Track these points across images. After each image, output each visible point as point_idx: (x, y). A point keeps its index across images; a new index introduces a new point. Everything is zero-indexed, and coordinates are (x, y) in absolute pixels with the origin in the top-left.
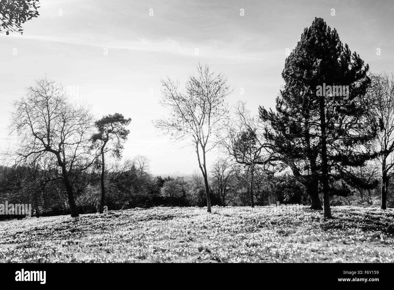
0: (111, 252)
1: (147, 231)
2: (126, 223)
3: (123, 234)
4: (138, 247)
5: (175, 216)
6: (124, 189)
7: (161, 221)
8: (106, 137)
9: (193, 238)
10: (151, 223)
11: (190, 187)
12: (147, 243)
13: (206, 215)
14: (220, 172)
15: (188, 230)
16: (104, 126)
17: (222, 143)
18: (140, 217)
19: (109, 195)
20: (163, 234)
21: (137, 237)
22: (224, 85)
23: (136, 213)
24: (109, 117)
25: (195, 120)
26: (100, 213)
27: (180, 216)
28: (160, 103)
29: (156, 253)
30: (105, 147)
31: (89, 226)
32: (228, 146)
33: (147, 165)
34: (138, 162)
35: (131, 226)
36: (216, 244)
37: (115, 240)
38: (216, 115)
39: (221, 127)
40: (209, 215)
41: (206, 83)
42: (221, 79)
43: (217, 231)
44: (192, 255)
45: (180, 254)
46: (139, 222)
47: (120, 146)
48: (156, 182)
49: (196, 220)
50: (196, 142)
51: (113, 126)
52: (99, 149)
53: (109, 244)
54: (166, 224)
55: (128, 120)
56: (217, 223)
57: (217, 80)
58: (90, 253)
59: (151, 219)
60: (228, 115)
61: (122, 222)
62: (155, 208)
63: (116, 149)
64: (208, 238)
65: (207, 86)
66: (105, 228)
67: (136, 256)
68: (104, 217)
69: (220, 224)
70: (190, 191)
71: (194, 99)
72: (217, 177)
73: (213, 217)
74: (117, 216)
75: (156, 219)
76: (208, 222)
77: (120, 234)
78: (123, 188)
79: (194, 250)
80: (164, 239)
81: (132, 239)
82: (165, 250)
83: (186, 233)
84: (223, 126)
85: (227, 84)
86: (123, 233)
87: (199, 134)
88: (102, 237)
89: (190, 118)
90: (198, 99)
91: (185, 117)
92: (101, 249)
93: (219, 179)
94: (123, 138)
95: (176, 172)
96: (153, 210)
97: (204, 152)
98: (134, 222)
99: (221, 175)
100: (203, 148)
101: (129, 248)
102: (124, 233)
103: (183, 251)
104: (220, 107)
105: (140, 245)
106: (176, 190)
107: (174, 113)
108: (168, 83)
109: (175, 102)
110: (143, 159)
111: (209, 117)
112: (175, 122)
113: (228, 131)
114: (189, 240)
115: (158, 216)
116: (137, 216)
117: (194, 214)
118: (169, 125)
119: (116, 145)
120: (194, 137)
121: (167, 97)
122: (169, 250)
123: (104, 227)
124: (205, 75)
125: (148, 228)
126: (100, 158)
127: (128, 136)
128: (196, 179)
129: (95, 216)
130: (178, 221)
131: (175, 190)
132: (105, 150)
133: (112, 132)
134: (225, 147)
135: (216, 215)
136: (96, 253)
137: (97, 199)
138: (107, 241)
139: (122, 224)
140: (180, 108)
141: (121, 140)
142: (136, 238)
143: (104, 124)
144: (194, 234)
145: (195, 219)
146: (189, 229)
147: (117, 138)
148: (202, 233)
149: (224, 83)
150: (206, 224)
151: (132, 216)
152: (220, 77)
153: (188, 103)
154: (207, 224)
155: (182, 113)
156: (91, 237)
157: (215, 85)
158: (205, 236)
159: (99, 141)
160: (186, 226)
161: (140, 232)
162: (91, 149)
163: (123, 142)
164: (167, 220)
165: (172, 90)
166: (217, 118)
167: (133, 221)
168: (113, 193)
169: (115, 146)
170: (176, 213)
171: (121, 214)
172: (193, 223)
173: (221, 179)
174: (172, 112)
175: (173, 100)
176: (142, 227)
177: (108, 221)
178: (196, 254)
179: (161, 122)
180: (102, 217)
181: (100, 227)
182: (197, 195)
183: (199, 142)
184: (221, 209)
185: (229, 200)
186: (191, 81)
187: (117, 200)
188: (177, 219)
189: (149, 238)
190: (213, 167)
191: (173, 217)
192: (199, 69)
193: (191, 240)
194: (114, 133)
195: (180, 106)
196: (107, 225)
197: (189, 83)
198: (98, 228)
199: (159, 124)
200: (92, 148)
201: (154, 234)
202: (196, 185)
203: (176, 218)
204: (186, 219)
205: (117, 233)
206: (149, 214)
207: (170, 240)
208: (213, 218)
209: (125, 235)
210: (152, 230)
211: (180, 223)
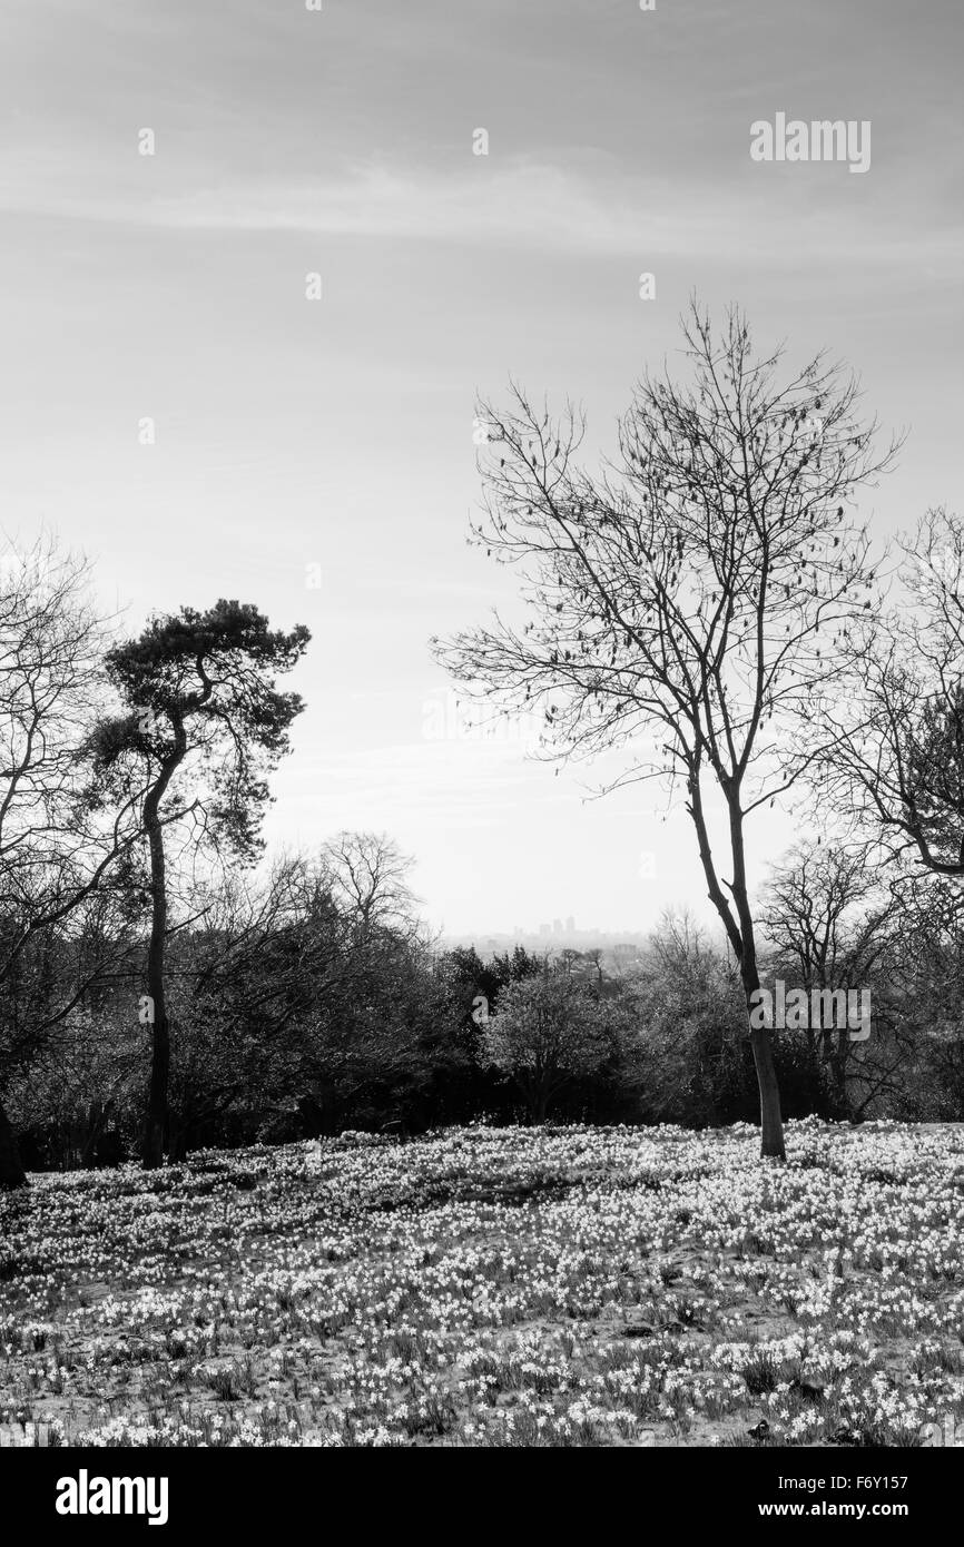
0: (238, 1391)
1: (429, 1270)
2: (300, 1223)
3: (295, 1288)
4: (393, 1363)
5: (578, 1182)
6: (279, 1029)
7: (497, 1209)
8: (169, 735)
9: (702, 1309)
10: (445, 1223)
11: (640, 1008)
12: (440, 1336)
13: (757, 1175)
14: (814, 923)
15: (661, 1261)
16: (158, 675)
17: (836, 758)
18: (375, 1184)
19: (193, 1060)
20: (522, 1284)
21: (380, 1306)
22: (840, 424)
23: (351, 1161)
24: (183, 621)
25: (676, 631)
26: (146, 1167)
27: (608, 1178)
28: (477, 538)
29: (503, 1398)
30: (167, 795)
31: (92, 1240)
32: (869, 776)
33: (392, 887)
34: (344, 872)
35: (333, 1241)
36: (842, 1347)
37: (255, 1320)
38: (800, 597)
39: (827, 667)
40: (773, 1172)
41: (735, 417)
42: (823, 387)
43: (831, 1267)
44: (713, 1411)
45: (644, 1407)
46: (377, 1219)
47: (252, 783)
48: (450, 985)
49: (702, 1201)
50: (689, 754)
51: (210, 675)
52: (132, 802)
53: (223, 1348)
54: (527, 1226)
55: (293, 640)
56: (825, 1224)
57: (801, 397)
58: (122, 1397)
59: (442, 1197)
60: (865, 594)
61: (275, 1216)
62: (459, 1134)
63: (226, 805)
64: (783, 1309)
65: (741, 437)
66: (183, 1254)
67: (389, 1418)
68: (168, 1188)
69: (844, 1229)
70: (642, 1033)
71: (669, 510)
72: (799, 950)
73: (802, 1182)
74: (246, 1183)
75: (467, 1196)
76: (778, 1218)
77: (275, 1287)
78: (269, 1020)
79: (718, 1384)
80: (533, 1318)
81: (347, 1319)
82: (553, 1381)
83: (656, 1282)
84: (841, 662)
85: (859, 416)
86: (290, 1282)
87: (702, 707)
88: (175, 1307)
89: (649, 619)
90: (695, 511)
91: (623, 616)
92: (182, 1377)
93: (806, 959)
94: (266, 740)
95: (557, 923)
96: (448, 1144)
97: (736, 816)
98: (346, 1216)
99: (820, 936)
100: (731, 786)
101: (341, 1369)
102: (300, 1283)
103: (658, 1386)
104: (820, 550)
105: (404, 1349)
106: (570, 1026)
107: (556, 594)
108: (518, 427)
109: (562, 534)
110: (371, 854)
111: (760, 609)
112: (563, 647)
113: (871, 685)
114: (674, 1319)
115: (477, 1179)
116: (357, 1179)
117: (683, 1168)
118: (532, 661)
119: (225, 777)
120: (676, 726)
121: (516, 505)
122: (573, 1384)
123: (182, 1247)
124: (729, 372)
125: (432, 1248)
126: (142, 856)
127: (295, 730)
128: (681, 963)
129: (119, 1185)
130: (597, 1209)
131: (562, 1026)
132: (166, 811)
133: (202, 710)
134: (856, 782)
135: (817, 1172)
136: (158, 1401)
137: (124, 1089)
138: (209, 1331)
139: (279, 1230)
140: (594, 567)
141: (256, 749)
142: (369, 1310)
143: (157, 665)
144: (703, 1284)
145: (697, 1199)
146: (669, 1259)
147: (230, 742)
148: (746, 1279)
149: (840, 413)
150: (763, 1228)
151: (332, 1183)
152: (820, 373)
153: (633, 535)
154: (769, 1230)
155: (604, 594)
156: (116, 1307)
157: (791, 424)
158: (768, 1296)
159: (132, 759)
160: (651, 1239)
161: (388, 1274)
162: (92, 807)
163: (267, 762)
164: (535, 1203)
165: (540, 462)
166: (805, 615)
167: (337, 1210)
168: (214, 1052)
169: (222, 786)
170: (578, 1160)
171: (264, 1172)
172: (684, 1217)
173: (821, 958)
174: (545, 590)
175: (553, 523)
176: (394, 1247)
177: (198, 1209)
178: (735, 1406)
179: (483, 648)
180: (158, 1188)
181: (157, 1249)
182: (683, 1053)
183: (705, 755)
184: (838, 1138)
185: (868, 1080)
186: (649, 407)
187: (237, 1091)
188: (593, 1197)
189: (446, 1310)
190: (771, 893)
191: (566, 1183)
192: (696, 336)
193: (689, 1321)
194: (214, 711)
195: (590, 553)
196: (192, 1237)
197: (639, 419)
198: (150, 1254)
199: (476, 657)
200: (91, 799)
201: (468, 1283)
202: (677, 997)
203: (585, 1193)
204: (639, 1199)
205: (259, 1280)
206: (423, 1169)
207: (568, 1321)
208: (798, 1193)
209: (307, 1294)
210: (456, 1263)
211: (608, 1220)
